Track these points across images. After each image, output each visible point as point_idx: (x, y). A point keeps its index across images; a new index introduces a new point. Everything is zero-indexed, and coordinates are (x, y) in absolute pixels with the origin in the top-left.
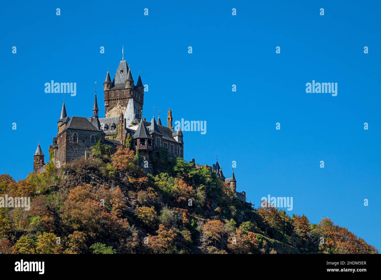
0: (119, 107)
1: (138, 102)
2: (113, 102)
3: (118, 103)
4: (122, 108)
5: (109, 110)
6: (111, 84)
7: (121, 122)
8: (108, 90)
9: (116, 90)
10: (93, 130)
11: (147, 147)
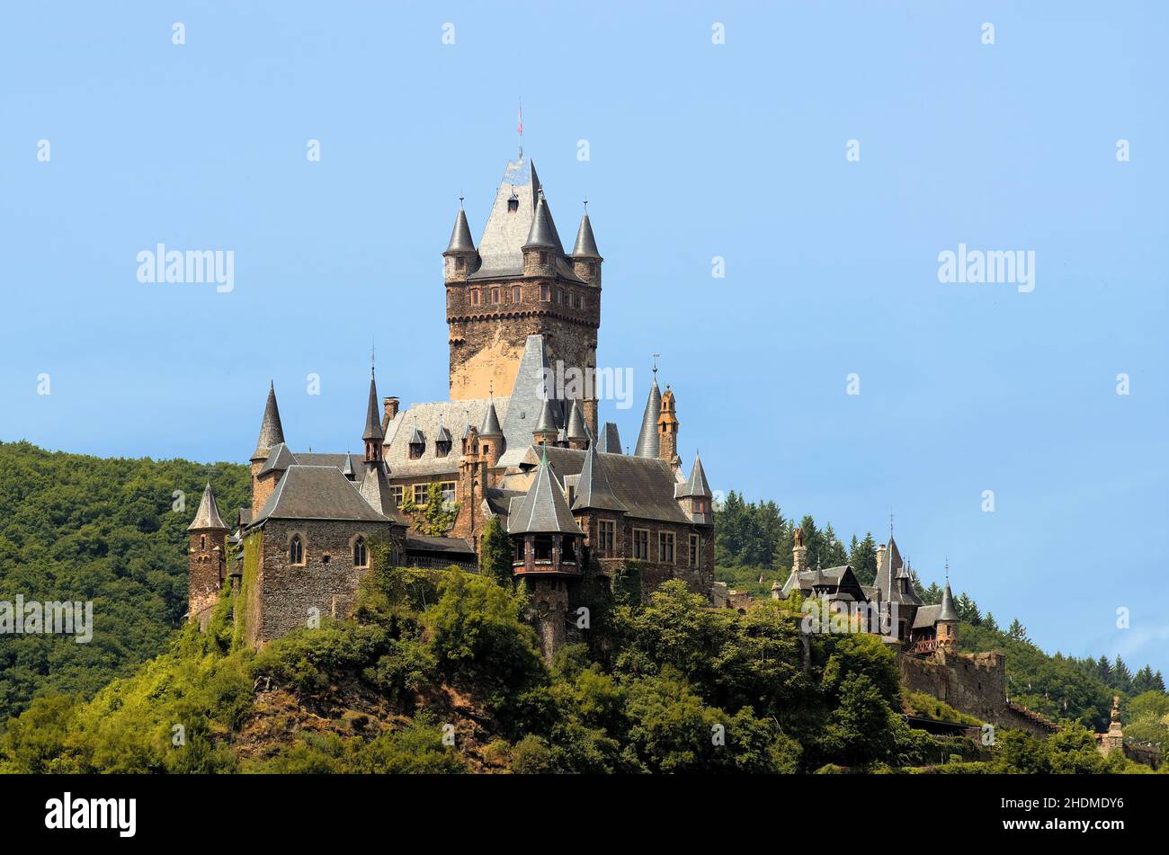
0: (500, 346)
1: (576, 323)
2: (478, 327)
3: (497, 332)
4: (512, 350)
5: (465, 359)
6: (468, 257)
7: (470, 469)
8: (461, 279)
9: (491, 282)
10: (359, 518)
11: (561, 566)
